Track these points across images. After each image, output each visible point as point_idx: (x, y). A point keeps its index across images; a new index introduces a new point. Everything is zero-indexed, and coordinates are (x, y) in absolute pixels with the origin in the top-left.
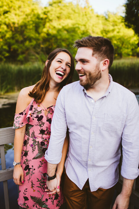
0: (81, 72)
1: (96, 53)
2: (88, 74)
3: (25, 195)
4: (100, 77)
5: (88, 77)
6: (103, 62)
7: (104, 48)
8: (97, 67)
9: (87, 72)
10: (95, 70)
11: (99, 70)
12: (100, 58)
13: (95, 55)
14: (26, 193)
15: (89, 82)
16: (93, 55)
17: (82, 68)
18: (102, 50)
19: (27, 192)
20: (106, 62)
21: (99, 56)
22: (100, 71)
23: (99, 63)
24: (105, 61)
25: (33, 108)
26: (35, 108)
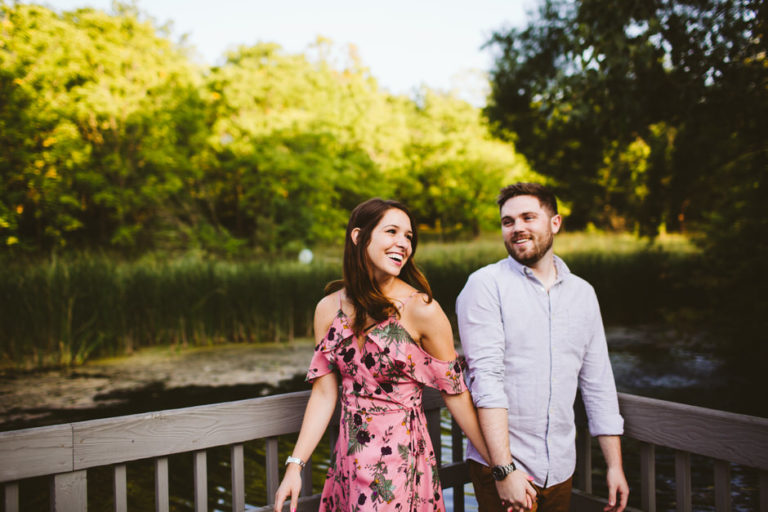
1: (544, 204)
5: (537, 243)
10: (547, 231)
11: (551, 232)
13: (544, 207)
16: (541, 206)
17: (526, 229)
22: (552, 234)
23: (550, 221)
25: (335, 333)
26: (338, 334)
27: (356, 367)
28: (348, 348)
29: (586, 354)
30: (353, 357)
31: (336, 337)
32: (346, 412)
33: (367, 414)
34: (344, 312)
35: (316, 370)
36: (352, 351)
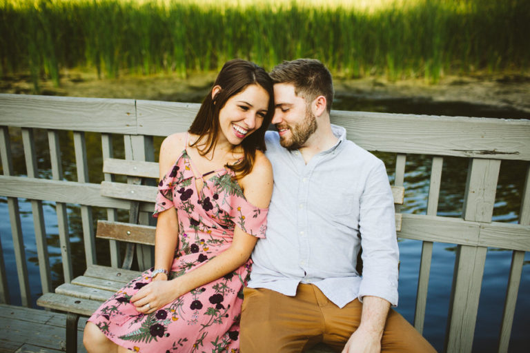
0: (282, 126)
1: (301, 90)
2: (294, 127)
3: (174, 349)
4: (316, 128)
5: (294, 132)
6: (316, 101)
7: (312, 79)
8: (309, 112)
9: (292, 123)
10: (305, 119)
11: (313, 116)
12: (309, 97)
13: (301, 94)
14: (179, 346)
15: (296, 141)
16: (296, 93)
17: (283, 119)
18: (311, 81)
19: (182, 345)
20: (322, 101)
21: (307, 94)
22: (314, 118)
23: (310, 106)
24: (319, 100)
25: (178, 172)
26: (181, 173)
27: (192, 207)
28: (186, 189)
29: (359, 227)
30: (190, 197)
31: (179, 175)
32: (184, 244)
33: (205, 245)
34: (188, 153)
35: (164, 204)
36: (190, 192)
